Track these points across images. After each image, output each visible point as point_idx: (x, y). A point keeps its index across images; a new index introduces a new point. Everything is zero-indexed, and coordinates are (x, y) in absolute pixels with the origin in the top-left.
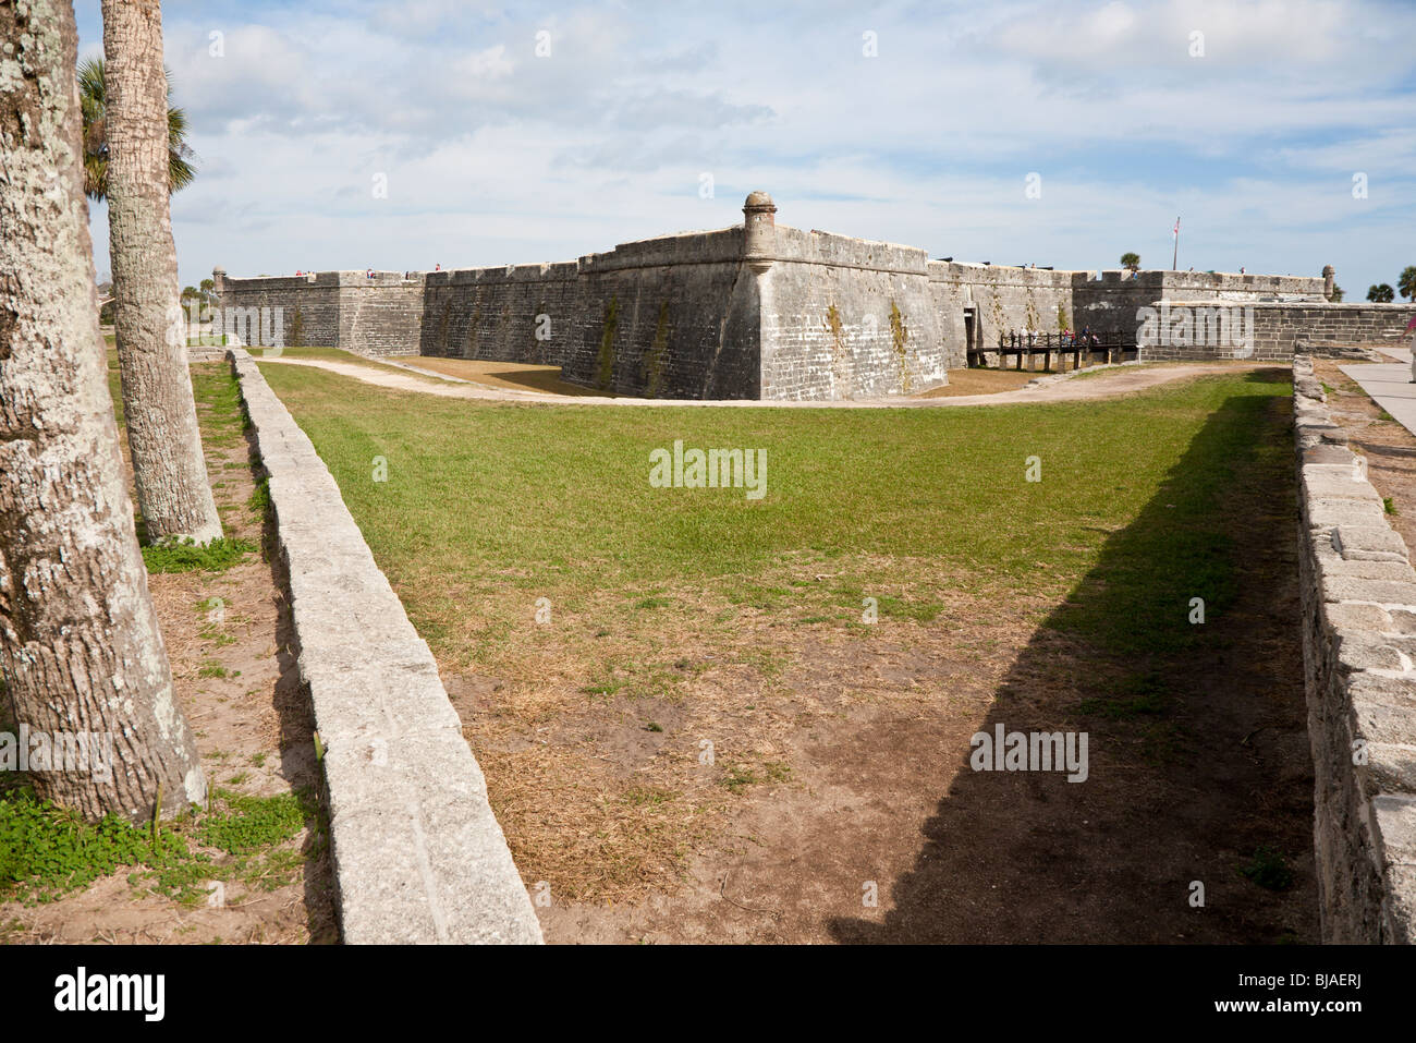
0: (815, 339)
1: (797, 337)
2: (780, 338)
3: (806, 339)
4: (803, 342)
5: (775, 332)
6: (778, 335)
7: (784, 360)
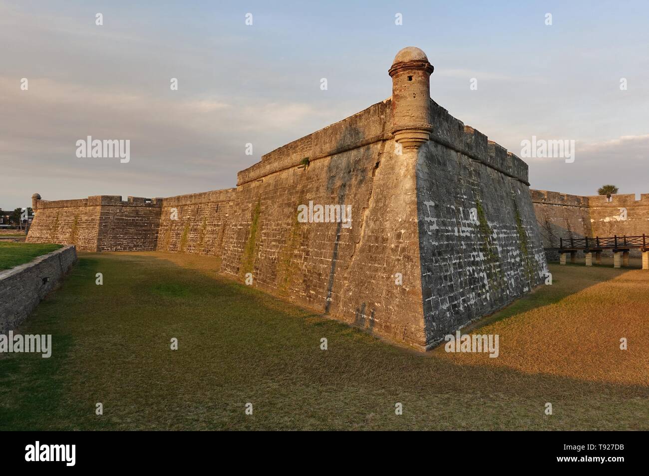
0: (469, 235)
1: (453, 231)
2: (437, 231)
3: (461, 234)
4: (460, 238)
5: (431, 223)
6: (434, 227)
7: (444, 260)
